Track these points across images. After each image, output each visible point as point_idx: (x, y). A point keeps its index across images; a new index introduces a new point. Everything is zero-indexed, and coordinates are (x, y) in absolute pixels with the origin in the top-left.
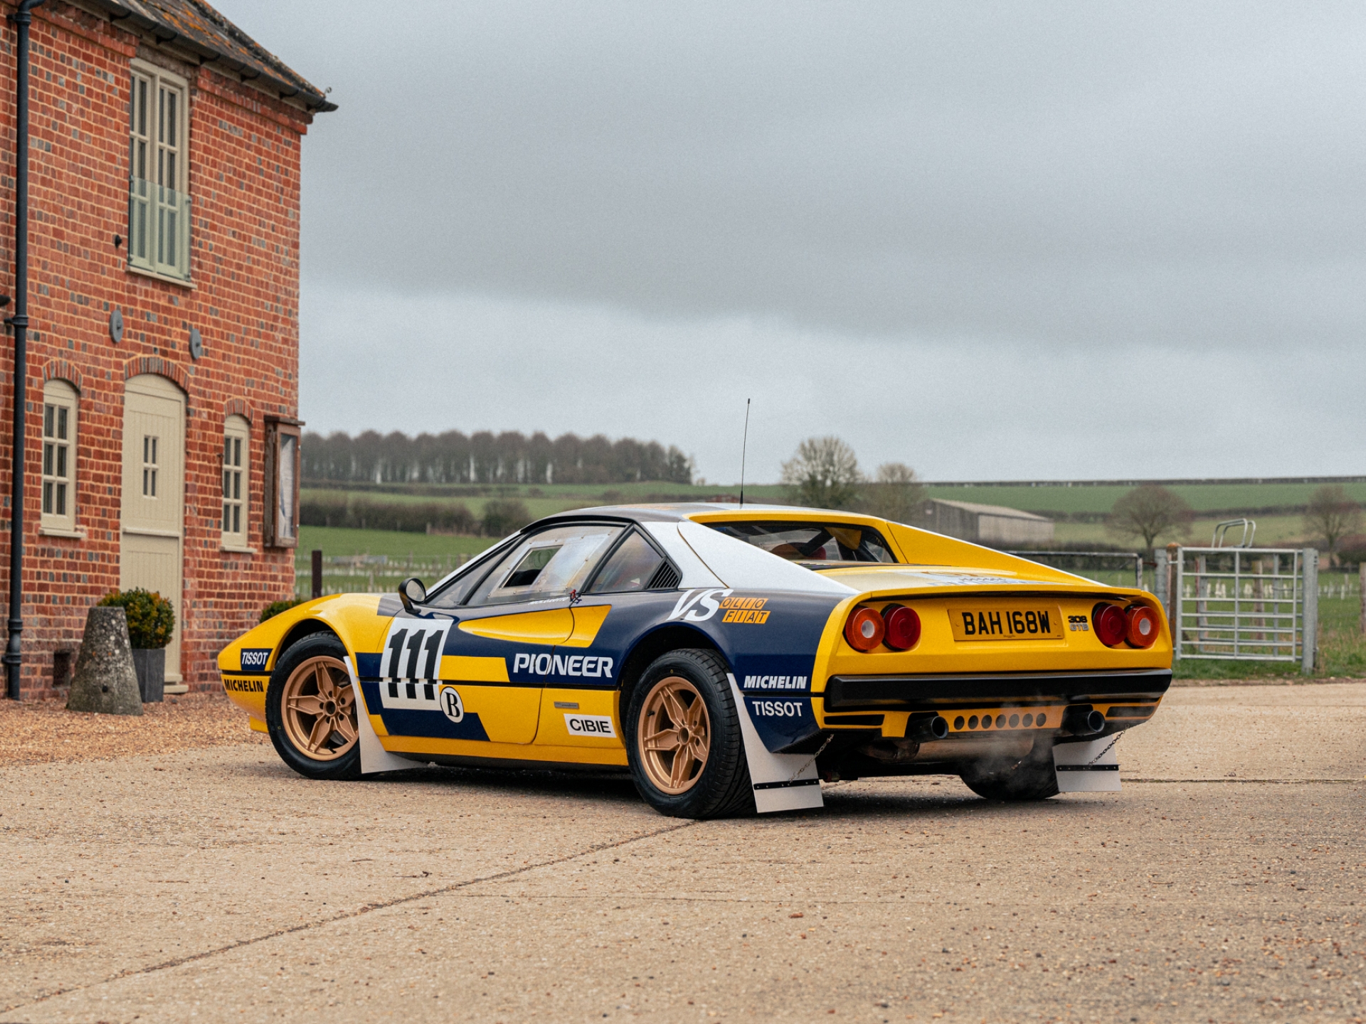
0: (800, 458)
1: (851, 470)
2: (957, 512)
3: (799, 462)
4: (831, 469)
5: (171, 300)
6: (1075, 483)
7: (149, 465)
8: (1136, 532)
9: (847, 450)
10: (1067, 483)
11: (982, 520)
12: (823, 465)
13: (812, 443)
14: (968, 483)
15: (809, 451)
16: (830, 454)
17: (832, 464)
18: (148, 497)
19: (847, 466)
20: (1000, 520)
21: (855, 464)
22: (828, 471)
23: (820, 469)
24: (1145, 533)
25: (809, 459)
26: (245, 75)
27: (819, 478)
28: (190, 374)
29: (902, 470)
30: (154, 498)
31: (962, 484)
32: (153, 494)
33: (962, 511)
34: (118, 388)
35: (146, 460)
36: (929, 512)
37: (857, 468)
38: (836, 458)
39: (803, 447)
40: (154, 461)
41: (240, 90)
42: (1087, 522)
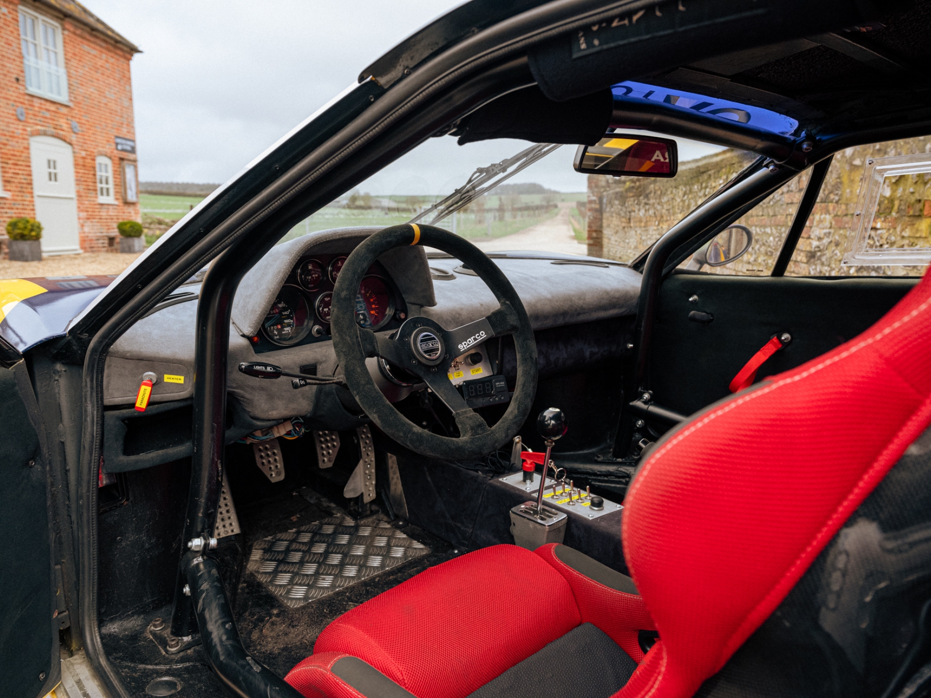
5: (58, 109)
7: (52, 170)
18: (53, 183)
26: (93, 29)
28: (74, 138)
30: (57, 183)
32: (56, 180)
34: (27, 139)
35: (49, 167)
40: (55, 168)
41: (91, 35)
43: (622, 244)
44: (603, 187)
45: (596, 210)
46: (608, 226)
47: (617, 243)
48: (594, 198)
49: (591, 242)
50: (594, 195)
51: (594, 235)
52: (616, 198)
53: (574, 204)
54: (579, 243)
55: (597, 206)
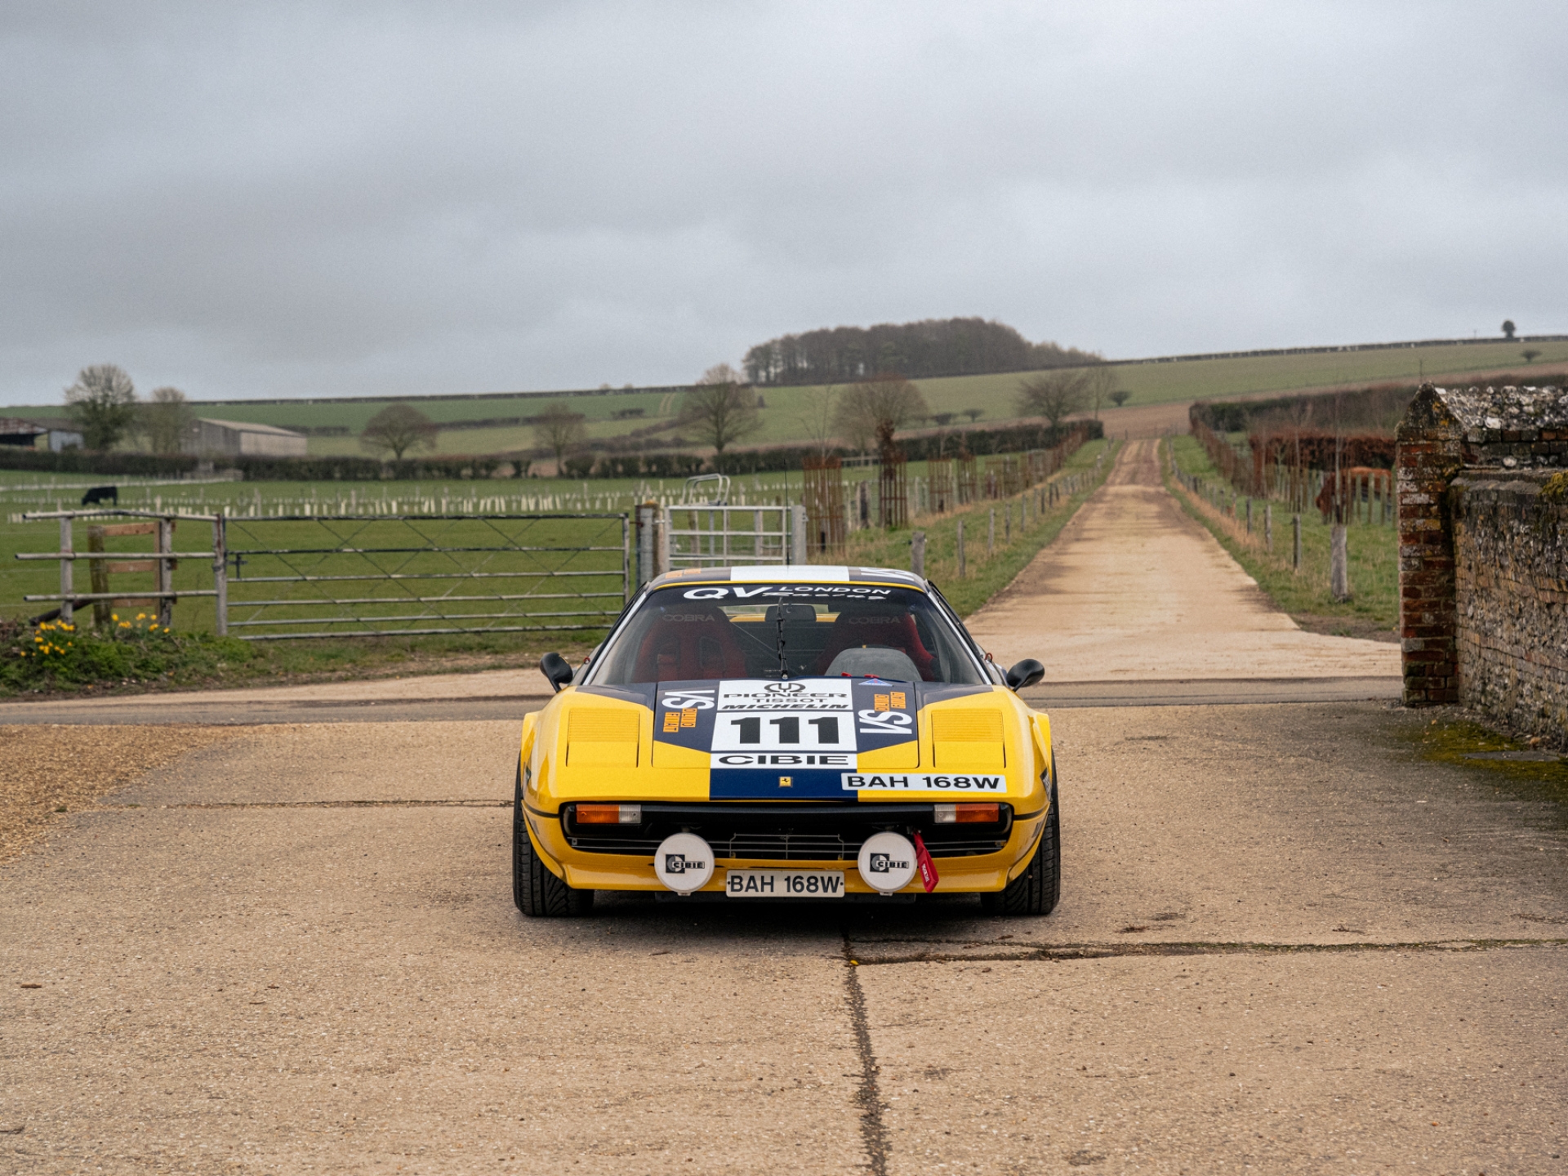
0: (82, 384)
1: (129, 394)
2: (221, 430)
3: (80, 389)
4: (110, 393)
6: (316, 401)
8: (386, 446)
9: (124, 377)
10: (307, 401)
11: (244, 436)
12: (103, 390)
13: (91, 371)
14: (221, 402)
15: (89, 378)
16: (109, 381)
17: (110, 388)
19: (125, 391)
20: (259, 437)
21: (131, 390)
22: (107, 396)
23: (100, 394)
24: (395, 447)
25: (89, 385)
27: (99, 401)
29: (174, 393)
31: (214, 403)
33: (226, 429)
36: (196, 430)
37: (134, 393)
38: (114, 384)
39: (83, 374)
42: (328, 435)
43: (1539, 654)
44: (1455, 460)
45: (1431, 538)
46: (1484, 592)
47: (1520, 650)
48: (1423, 498)
49: (1418, 644)
50: (1421, 490)
51: (1428, 618)
52: (1517, 514)
53: (1180, 415)
54: (1306, 626)
55: (1435, 525)
